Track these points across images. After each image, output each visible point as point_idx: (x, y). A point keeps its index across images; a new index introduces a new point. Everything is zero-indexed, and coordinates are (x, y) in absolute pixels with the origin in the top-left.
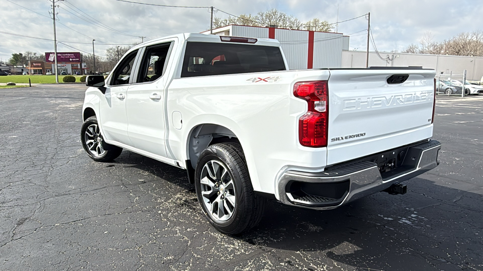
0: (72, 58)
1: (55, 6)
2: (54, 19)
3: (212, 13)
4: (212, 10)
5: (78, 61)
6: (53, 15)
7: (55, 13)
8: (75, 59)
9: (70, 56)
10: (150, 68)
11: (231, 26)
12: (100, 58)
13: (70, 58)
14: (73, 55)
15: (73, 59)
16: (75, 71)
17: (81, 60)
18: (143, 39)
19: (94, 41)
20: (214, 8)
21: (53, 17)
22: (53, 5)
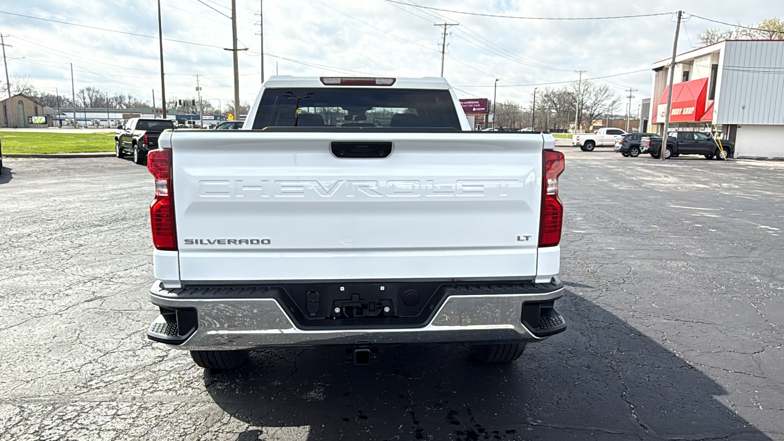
0: (476, 107)
1: (447, 34)
2: (443, 52)
3: (679, 22)
4: (679, 18)
5: (483, 112)
6: (442, 47)
7: (446, 44)
8: (479, 109)
9: (473, 104)
10: (594, 122)
11: (725, 42)
12: (520, 107)
13: (473, 107)
14: (478, 102)
15: (477, 109)
16: (479, 126)
17: (489, 110)
18: (581, 74)
19: (497, 82)
20: (684, 12)
21: (442, 50)
22: (444, 33)
